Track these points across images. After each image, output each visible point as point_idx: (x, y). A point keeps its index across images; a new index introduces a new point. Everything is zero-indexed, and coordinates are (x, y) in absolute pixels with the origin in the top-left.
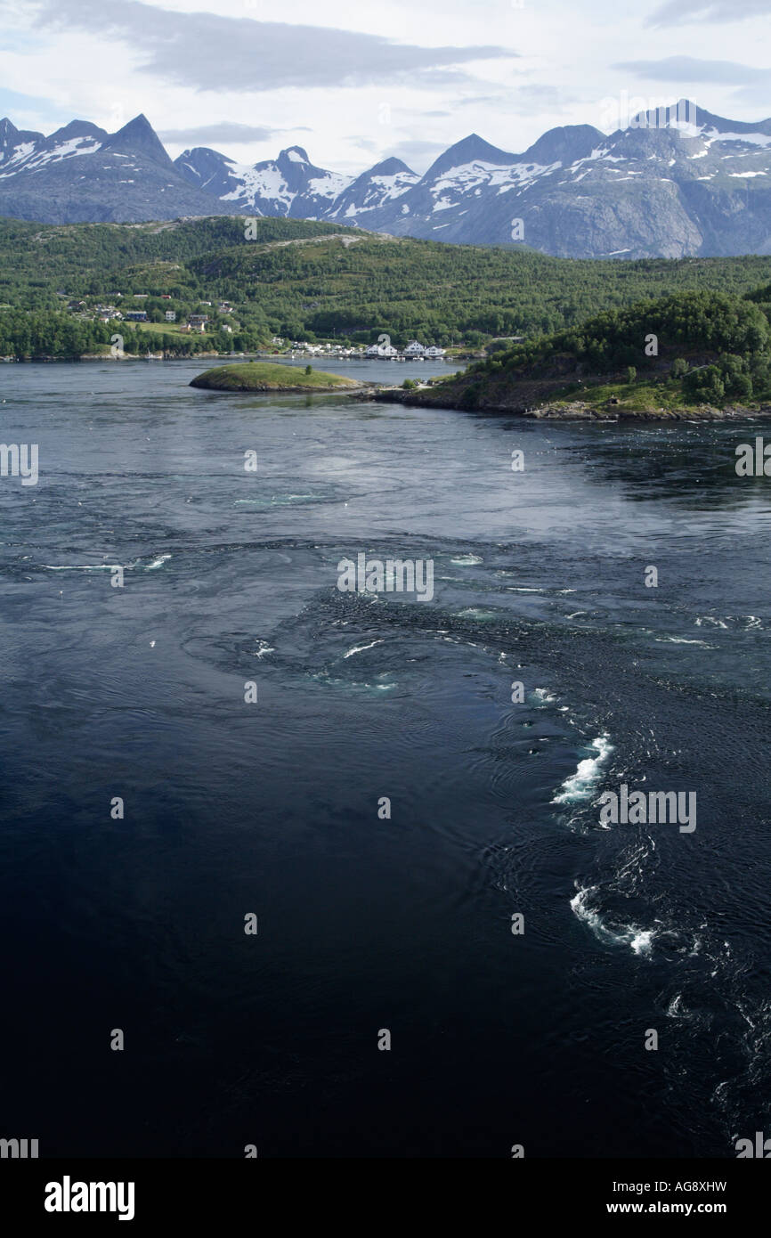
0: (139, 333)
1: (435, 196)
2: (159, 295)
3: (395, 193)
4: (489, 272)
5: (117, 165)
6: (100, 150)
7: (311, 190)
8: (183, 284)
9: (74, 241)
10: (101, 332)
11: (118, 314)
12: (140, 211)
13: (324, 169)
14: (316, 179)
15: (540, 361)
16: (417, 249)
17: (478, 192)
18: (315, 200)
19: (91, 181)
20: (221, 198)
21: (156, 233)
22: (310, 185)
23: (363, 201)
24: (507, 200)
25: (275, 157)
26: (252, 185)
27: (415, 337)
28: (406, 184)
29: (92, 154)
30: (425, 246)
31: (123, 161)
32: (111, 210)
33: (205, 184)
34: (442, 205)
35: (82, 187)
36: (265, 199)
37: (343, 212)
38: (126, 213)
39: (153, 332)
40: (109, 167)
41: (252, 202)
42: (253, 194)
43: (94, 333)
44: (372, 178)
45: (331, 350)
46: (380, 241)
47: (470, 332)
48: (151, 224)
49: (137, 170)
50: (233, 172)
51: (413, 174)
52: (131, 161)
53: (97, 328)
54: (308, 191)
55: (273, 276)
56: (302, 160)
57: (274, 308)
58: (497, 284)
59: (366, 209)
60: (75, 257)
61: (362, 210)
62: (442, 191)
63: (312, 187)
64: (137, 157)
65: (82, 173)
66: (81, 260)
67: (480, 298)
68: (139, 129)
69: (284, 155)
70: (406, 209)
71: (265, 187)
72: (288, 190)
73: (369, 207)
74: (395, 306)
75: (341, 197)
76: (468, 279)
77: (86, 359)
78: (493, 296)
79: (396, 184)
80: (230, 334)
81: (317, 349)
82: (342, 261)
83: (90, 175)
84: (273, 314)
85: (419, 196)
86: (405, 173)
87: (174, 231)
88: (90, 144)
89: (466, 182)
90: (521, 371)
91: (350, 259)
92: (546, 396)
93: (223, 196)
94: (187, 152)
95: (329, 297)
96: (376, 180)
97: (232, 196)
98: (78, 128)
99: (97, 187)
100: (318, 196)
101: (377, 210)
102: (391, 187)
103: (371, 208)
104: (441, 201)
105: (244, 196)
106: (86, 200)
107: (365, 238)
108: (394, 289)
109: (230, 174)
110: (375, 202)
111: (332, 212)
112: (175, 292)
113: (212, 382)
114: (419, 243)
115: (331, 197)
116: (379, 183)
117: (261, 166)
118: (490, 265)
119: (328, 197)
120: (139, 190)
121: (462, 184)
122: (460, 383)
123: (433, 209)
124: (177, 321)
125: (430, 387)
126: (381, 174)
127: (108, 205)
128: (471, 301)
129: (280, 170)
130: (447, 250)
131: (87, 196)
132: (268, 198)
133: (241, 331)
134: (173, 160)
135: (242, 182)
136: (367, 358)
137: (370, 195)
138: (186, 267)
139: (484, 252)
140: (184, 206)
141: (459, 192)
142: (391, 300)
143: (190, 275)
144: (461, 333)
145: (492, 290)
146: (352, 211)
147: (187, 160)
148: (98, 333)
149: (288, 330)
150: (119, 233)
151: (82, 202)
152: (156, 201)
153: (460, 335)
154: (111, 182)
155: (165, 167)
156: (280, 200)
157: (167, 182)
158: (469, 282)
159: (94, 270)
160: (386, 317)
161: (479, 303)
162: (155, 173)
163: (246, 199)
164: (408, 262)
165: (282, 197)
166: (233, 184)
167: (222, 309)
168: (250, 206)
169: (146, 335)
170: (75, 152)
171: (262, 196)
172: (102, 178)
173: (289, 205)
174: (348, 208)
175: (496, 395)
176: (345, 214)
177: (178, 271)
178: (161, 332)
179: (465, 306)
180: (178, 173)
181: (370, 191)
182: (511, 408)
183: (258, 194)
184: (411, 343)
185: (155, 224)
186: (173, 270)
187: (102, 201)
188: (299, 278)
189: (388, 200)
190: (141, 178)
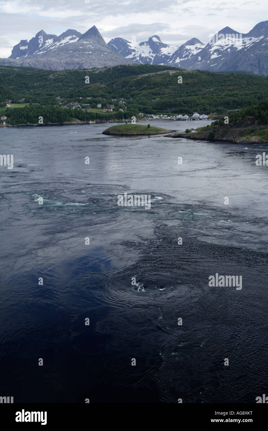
0: (87, 113)
1: (211, 53)
2: (97, 97)
3: (195, 52)
4: (229, 83)
5: (85, 46)
6: (78, 40)
7: (162, 52)
8: (106, 92)
9: (65, 77)
10: (71, 113)
11: (79, 106)
12: (94, 64)
13: (167, 44)
14: (164, 48)
15: (240, 120)
16: (200, 75)
17: (229, 50)
18: (163, 57)
19: (75, 53)
20: (126, 57)
21: (97, 73)
22: (161, 50)
23: (182, 56)
24: (241, 53)
25: (147, 40)
26: (138, 51)
27: (196, 111)
28: (200, 48)
29: (75, 42)
30: (203, 73)
31: (87, 44)
32: (83, 64)
33: (120, 52)
34: (215, 56)
35: (71, 55)
36: (143, 57)
37: (174, 61)
38: (88, 65)
39: (92, 112)
40: (82, 47)
41: (138, 58)
42: (138, 55)
43: (69, 113)
44: (186, 47)
45: (163, 117)
46: (184, 72)
47: (219, 108)
48: (95, 69)
49: (92, 48)
50: (130, 47)
51: (202, 44)
52: (90, 44)
53: (70, 111)
54: (160, 53)
55: (141, 88)
56: (158, 41)
57: (141, 101)
58: (231, 88)
59: (184, 59)
60: (65, 83)
61: (182, 60)
62: (214, 50)
63: (162, 51)
64: (93, 42)
65: (71, 50)
66: (68, 84)
67: (224, 94)
68: (93, 31)
69: (150, 39)
70: (200, 58)
71: (143, 52)
72: (153, 53)
73: (185, 58)
74: (189, 98)
75: (173, 55)
76: (220, 86)
77: (66, 124)
78: (229, 93)
79: (195, 48)
80: (122, 112)
81: (157, 117)
82: (169, 81)
83: (74, 51)
84: (141, 104)
85: (205, 53)
86: (199, 44)
87: (104, 72)
88: (75, 38)
89: (224, 46)
90: (232, 124)
91: (172, 80)
92: (242, 134)
93: (127, 56)
94: (112, 40)
95: (164, 96)
96: (188, 47)
97: (131, 56)
98: (70, 32)
99: (77, 55)
100: (164, 55)
101: (188, 59)
102: (194, 50)
103: (186, 59)
104: (214, 54)
105: (135, 56)
106: (73, 61)
107: (178, 71)
108: (190, 91)
109: (129, 48)
110: (187, 56)
111: (170, 61)
112: (102, 96)
113: (110, 132)
114: (201, 72)
115: (169, 55)
116: (189, 49)
117: (142, 44)
118: (229, 80)
119: (168, 55)
120: (93, 56)
121: (222, 47)
122: (208, 130)
123: (211, 58)
124: (102, 108)
125: (196, 132)
126: (189, 45)
127: (81, 62)
128: (220, 95)
129: (149, 45)
130: (212, 75)
131: (73, 59)
132: (144, 56)
133: (127, 111)
134: (107, 43)
135: (134, 51)
136: (177, 120)
137: (185, 54)
138: (108, 86)
139: (227, 75)
140: (111, 61)
141: (222, 50)
142: (188, 96)
143: (109, 89)
144: (215, 109)
145: (229, 90)
146: (178, 60)
147: (112, 43)
148: (70, 113)
149: (146, 110)
150: (82, 73)
151: (71, 61)
152: (100, 60)
153: (214, 109)
154: (83, 53)
155: (104, 46)
156: (149, 57)
157: (104, 52)
158: (220, 87)
159: (72, 88)
160: (185, 103)
161: (223, 96)
162: (100, 49)
163: (136, 57)
164: (196, 80)
165: (150, 56)
166: (130, 52)
167: (121, 102)
168: (137, 60)
169: (90, 114)
170: (69, 42)
171: (142, 56)
172: (79, 52)
173: (153, 59)
174: (176, 59)
175: (222, 135)
176: (175, 61)
177: (104, 87)
178: (95, 112)
179: (217, 97)
180: (109, 48)
181: (185, 52)
182: (228, 140)
183: (140, 55)
184: (194, 113)
185: (97, 69)
186: (102, 87)
187: (79, 60)
188: (152, 88)
189: (193, 55)
190: (94, 51)
